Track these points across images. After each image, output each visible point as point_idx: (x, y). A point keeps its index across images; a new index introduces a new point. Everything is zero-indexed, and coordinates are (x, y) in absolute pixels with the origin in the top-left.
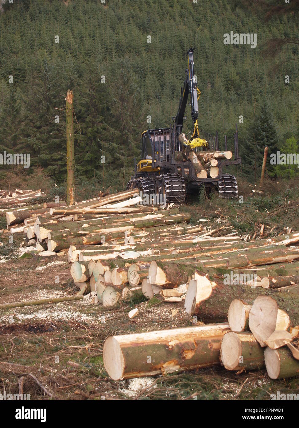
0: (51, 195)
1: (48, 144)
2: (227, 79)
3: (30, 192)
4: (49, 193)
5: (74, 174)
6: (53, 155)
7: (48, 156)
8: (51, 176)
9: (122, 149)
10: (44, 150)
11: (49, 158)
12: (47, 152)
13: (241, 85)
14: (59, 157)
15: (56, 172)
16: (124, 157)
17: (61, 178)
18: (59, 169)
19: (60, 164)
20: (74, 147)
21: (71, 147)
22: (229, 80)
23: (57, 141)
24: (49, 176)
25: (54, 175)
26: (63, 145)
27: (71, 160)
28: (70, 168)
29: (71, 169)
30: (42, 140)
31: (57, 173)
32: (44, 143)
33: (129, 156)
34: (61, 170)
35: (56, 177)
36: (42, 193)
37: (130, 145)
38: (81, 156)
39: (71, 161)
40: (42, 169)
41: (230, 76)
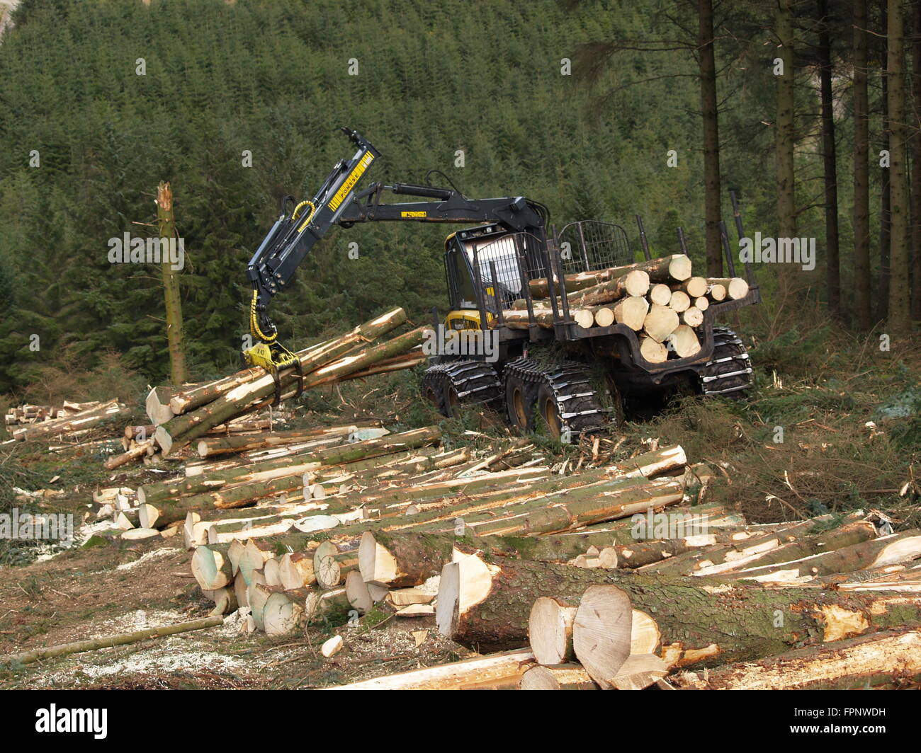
0: (140, 408)
1: (128, 300)
2: (501, 135)
3: (95, 405)
4: (136, 405)
5: (187, 359)
6: (139, 323)
7: (128, 326)
8: (137, 368)
9: (285, 300)
10: (119, 314)
11: (131, 330)
12: (125, 317)
13: (531, 145)
14: (152, 326)
15: (148, 359)
16: (291, 317)
17: (159, 371)
18: (154, 352)
19: (157, 340)
20: (182, 303)
21: (174, 302)
22: (504, 136)
23: (145, 292)
24: (131, 369)
25: (145, 365)
26: (159, 301)
27: (177, 331)
28: (177, 348)
29: (179, 350)
30: (115, 293)
31: (151, 362)
32: (118, 298)
33: (301, 313)
34: (158, 353)
35: (149, 370)
36: (120, 407)
37: (302, 290)
38: (199, 320)
39: (176, 333)
40: (118, 355)
41: (506, 127)
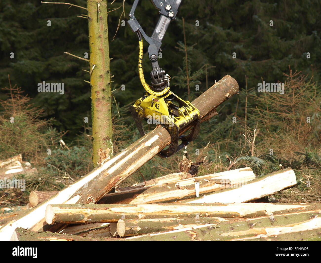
0: (49, 168)
1: (38, 30)
4: (45, 165)
5: (113, 110)
6: (52, 60)
7: (38, 64)
8: (48, 118)
9: (237, 41)
10: (27, 49)
11: (41, 70)
12: (34, 52)
14: (68, 65)
15: (61, 107)
16: (244, 63)
17: (74, 124)
18: (70, 98)
19: (73, 84)
20: (110, 38)
21: (100, 37)
23: (62, 22)
24: (42, 119)
25: (56, 115)
26: (79, 34)
27: (102, 73)
28: (101, 95)
29: (103, 98)
30: (21, 21)
31: (65, 111)
32: (25, 28)
33: (256, 58)
34: (74, 101)
35: (61, 121)
36: (24, 166)
37: (259, 30)
38: (127, 61)
39: (101, 76)
40: (24, 100)
